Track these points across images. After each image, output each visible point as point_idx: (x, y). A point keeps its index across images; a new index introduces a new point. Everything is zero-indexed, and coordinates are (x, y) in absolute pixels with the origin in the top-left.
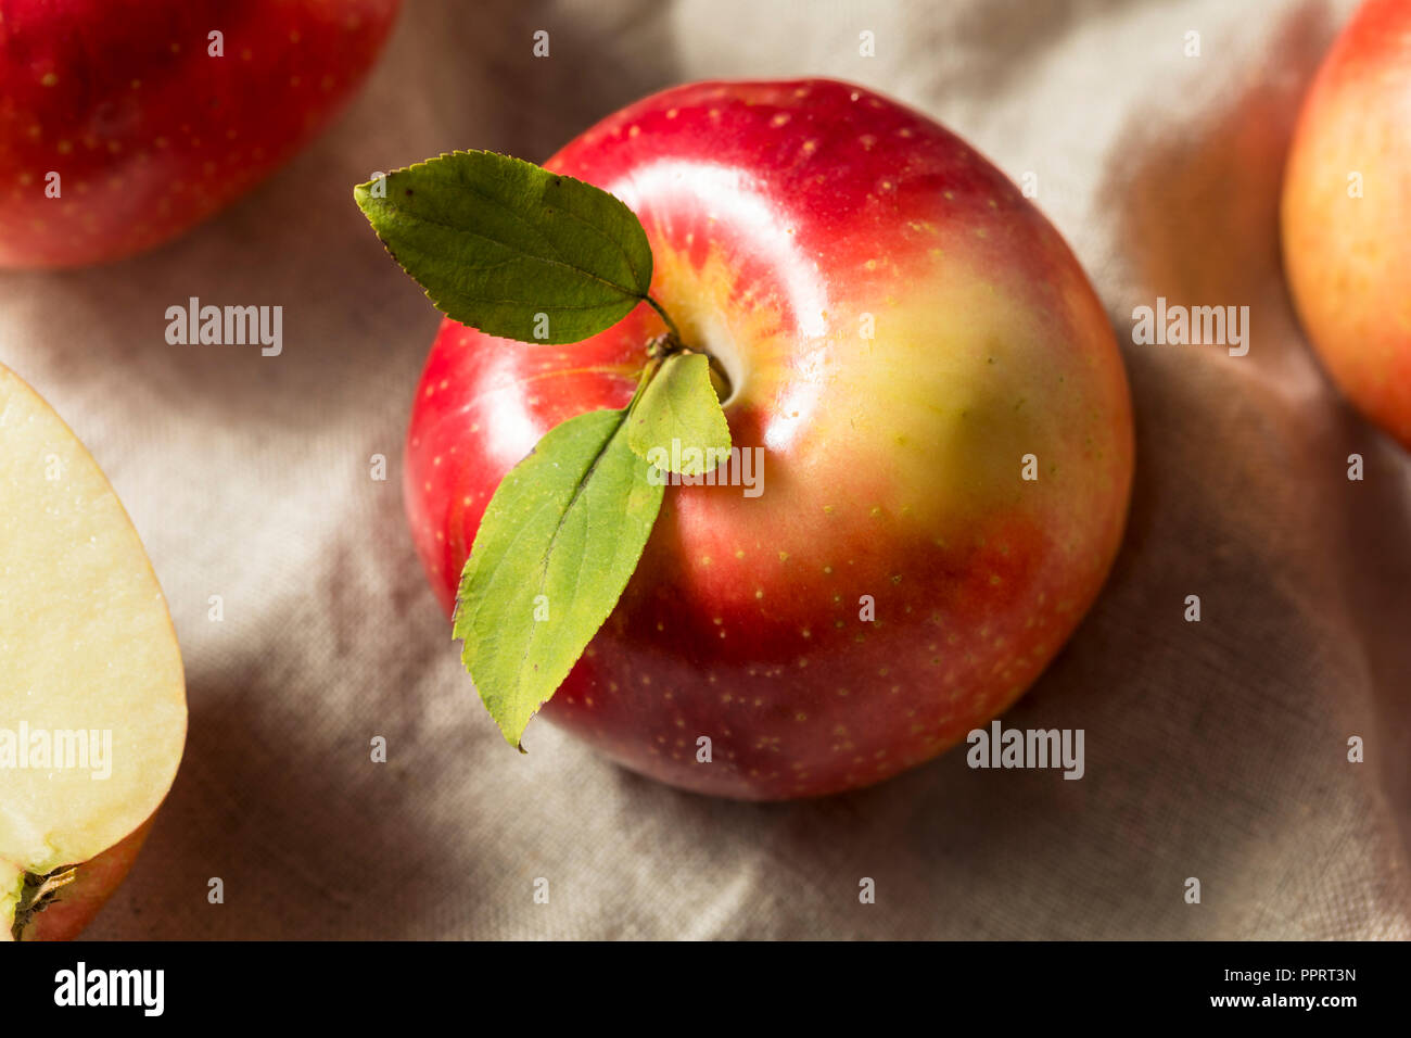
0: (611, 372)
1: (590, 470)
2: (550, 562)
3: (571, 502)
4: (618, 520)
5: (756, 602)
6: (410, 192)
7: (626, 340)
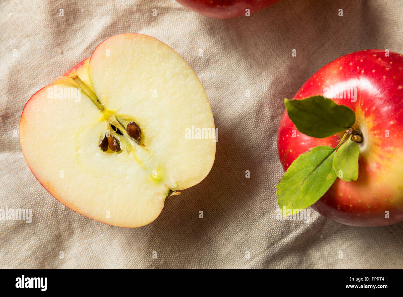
1: (321, 163)
2: (304, 183)
3: (314, 170)
4: (324, 180)
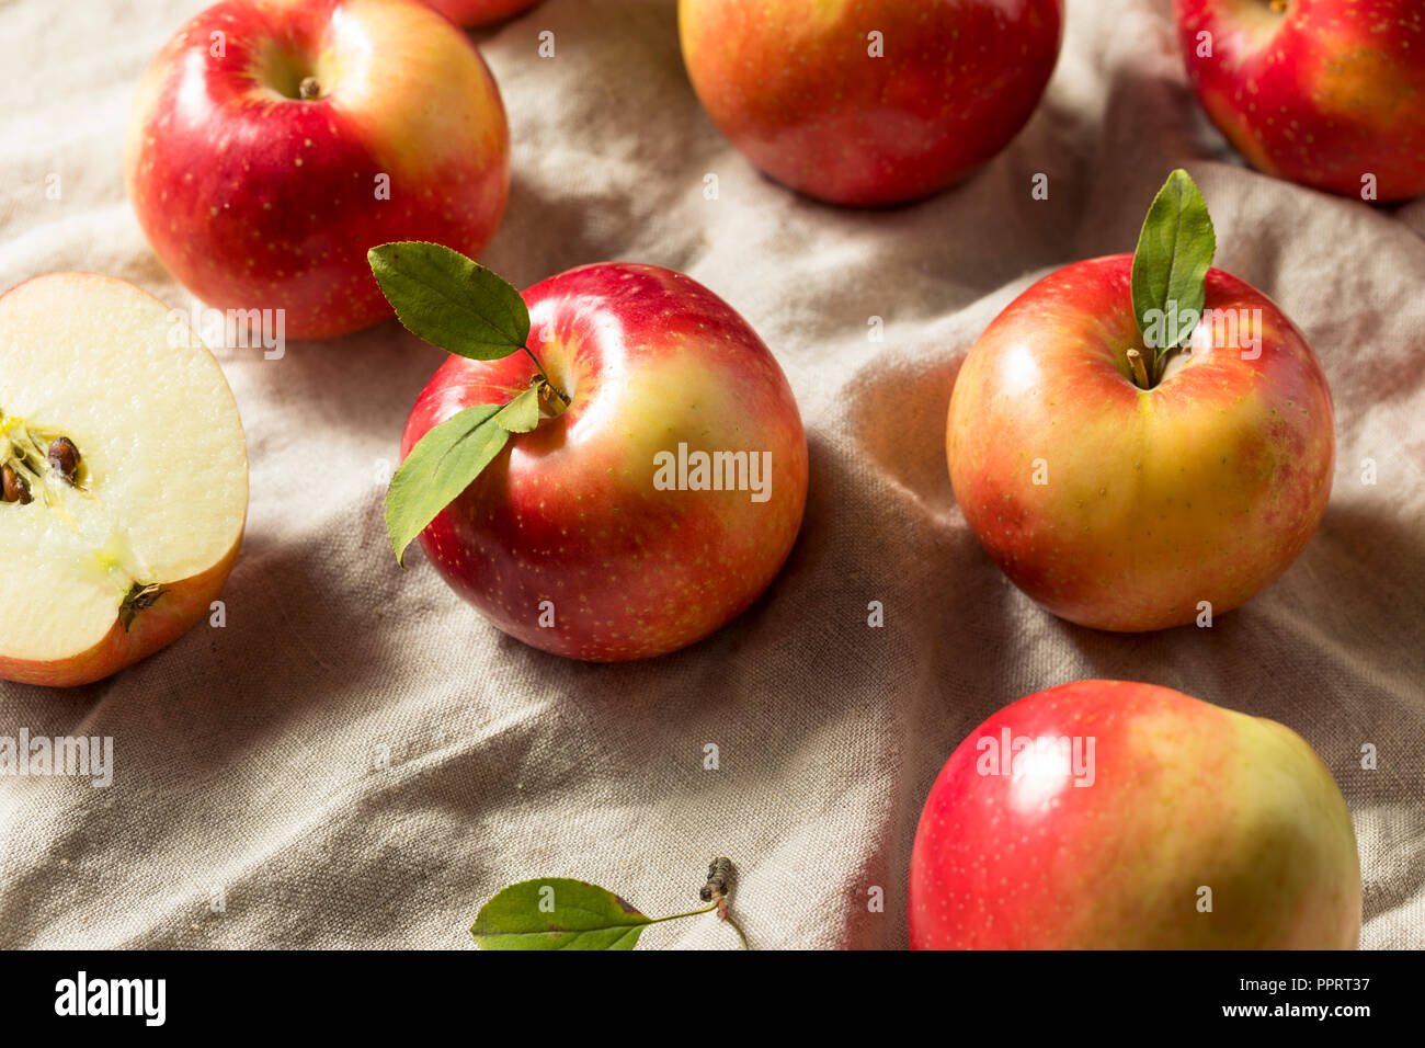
0: (506, 390)
1: (474, 430)
2: (438, 470)
3: (458, 443)
4: (477, 454)
5: (540, 508)
6: (396, 257)
7: (519, 376)
